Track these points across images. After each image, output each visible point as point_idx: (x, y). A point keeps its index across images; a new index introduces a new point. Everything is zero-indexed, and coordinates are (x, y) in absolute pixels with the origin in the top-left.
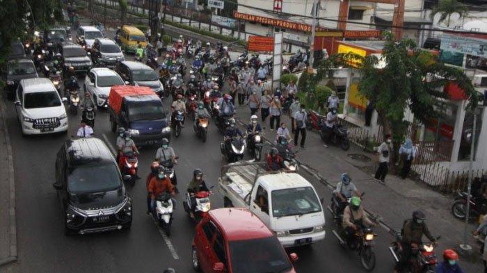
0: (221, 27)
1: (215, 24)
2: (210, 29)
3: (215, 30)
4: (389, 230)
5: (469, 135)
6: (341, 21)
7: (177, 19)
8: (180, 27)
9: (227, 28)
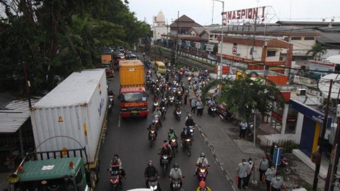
0: (212, 60)
1: (209, 59)
2: (207, 62)
3: (209, 62)
4: (223, 169)
5: (252, 126)
6: (263, 57)
7: (194, 57)
8: (194, 60)
9: (214, 61)
